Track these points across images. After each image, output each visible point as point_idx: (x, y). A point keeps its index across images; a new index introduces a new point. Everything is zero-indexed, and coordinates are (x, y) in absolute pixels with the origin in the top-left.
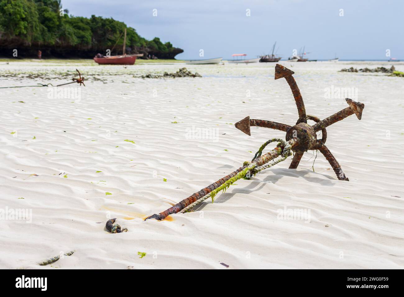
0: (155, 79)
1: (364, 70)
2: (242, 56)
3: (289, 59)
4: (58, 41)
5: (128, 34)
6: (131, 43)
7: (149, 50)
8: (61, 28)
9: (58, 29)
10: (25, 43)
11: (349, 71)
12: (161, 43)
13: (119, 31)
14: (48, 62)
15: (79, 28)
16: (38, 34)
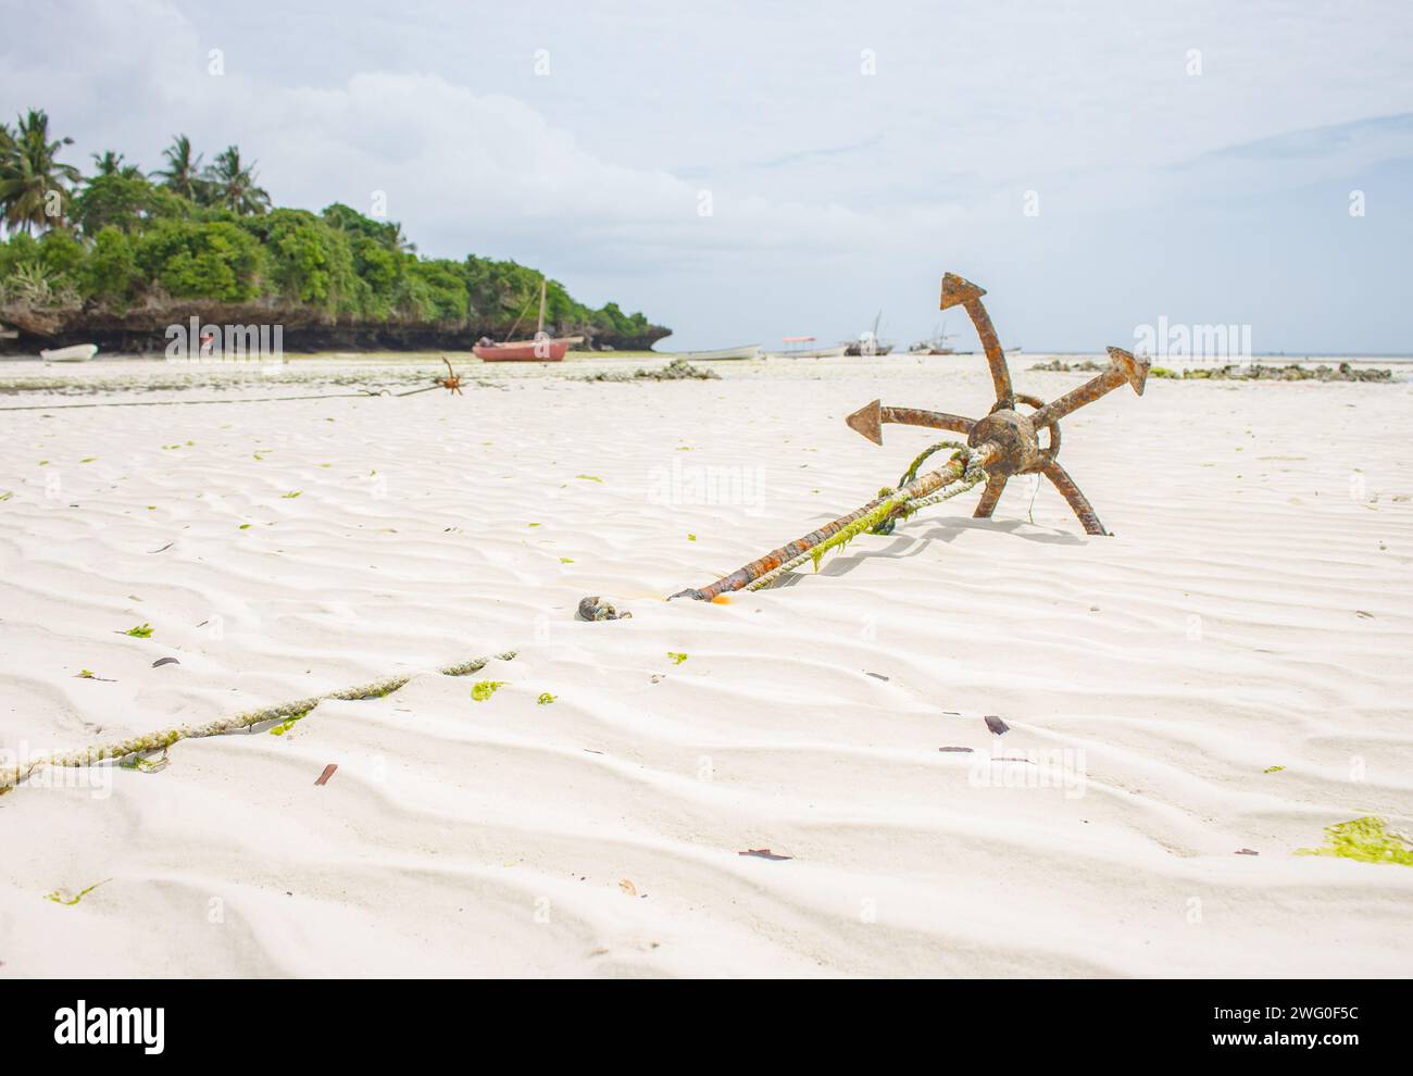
0: (617, 384)
1: (1084, 367)
2: (804, 341)
3: (911, 349)
4: (395, 313)
5: (547, 297)
6: (555, 316)
7: (594, 331)
8: (400, 284)
9: (395, 286)
10: (324, 319)
11: (1050, 370)
12: (621, 316)
13: (528, 289)
14: (373, 359)
15: (440, 283)
16: (352, 298)
